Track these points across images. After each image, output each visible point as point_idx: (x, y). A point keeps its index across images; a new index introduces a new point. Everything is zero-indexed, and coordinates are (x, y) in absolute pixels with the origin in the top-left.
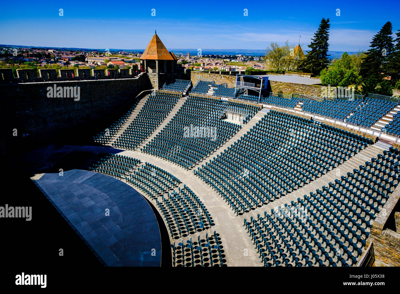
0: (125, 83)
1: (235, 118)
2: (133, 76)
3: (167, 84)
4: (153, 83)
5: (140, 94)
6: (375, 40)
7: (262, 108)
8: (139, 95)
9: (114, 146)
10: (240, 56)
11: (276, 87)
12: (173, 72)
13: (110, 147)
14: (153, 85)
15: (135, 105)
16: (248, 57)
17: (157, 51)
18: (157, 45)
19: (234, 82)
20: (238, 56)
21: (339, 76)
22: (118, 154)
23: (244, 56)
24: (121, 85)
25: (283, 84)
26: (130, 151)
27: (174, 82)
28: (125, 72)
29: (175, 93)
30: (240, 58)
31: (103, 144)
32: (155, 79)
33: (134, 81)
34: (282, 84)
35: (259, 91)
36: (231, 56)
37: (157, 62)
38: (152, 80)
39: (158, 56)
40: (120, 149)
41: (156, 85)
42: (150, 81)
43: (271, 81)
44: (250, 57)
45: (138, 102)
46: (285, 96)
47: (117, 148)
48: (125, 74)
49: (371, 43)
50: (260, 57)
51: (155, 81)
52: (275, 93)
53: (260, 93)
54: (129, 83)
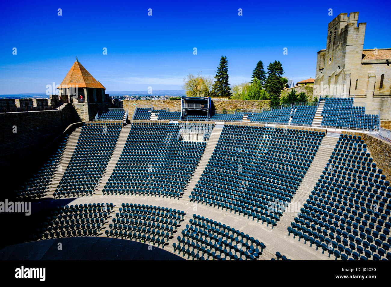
0: (46, 115)
1: (192, 138)
2: (53, 107)
3: (99, 115)
4: (82, 115)
5: (68, 127)
6: (254, 73)
7: (215, 125)
8: (67, 129)
9: (57, 196)
10: (128, 96)
11: (219, 105)
12: (103, 101)
13: (51, 199)
14: (82, 117)
15: (66, 141)
16: (135, 97)
17: (83, 78)
18: (82, 73)
19: (176, 105)
20: (126, 97)
21: (257, 95)
22: (69, 205)
23: (131, 97)
24: (40, 118)
25: (226, 102)
26: (85, 197)
27: (107, 111)
28: (42, 103)
29: (114, 122)
30: (128, 98)
31: (37, 198)
32: (84, 109)
33: (57, 112)
34: (224, 102)
35: (207, 110)
36: (119, 97)
37: (85, 90)
38: (79, 112)
39: (86, 84)
40: (67, 198)
41: (85, 116)
42: (76, 112)
43: (214, 101)
44: (137, 97)
45: (68, 137)
46: (229, 112)
47: (63, 198)
48: (42, 106)
49: (253, 75)
50: (146, 96)
51: (84, 111)
52: (219, 111)
53: (208, 112)
54: (50, 115)
